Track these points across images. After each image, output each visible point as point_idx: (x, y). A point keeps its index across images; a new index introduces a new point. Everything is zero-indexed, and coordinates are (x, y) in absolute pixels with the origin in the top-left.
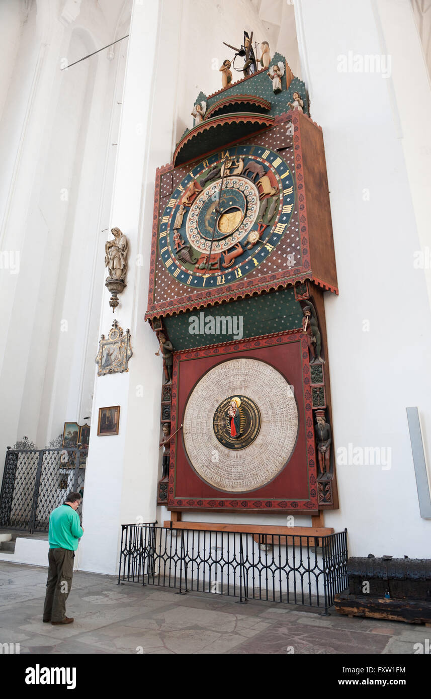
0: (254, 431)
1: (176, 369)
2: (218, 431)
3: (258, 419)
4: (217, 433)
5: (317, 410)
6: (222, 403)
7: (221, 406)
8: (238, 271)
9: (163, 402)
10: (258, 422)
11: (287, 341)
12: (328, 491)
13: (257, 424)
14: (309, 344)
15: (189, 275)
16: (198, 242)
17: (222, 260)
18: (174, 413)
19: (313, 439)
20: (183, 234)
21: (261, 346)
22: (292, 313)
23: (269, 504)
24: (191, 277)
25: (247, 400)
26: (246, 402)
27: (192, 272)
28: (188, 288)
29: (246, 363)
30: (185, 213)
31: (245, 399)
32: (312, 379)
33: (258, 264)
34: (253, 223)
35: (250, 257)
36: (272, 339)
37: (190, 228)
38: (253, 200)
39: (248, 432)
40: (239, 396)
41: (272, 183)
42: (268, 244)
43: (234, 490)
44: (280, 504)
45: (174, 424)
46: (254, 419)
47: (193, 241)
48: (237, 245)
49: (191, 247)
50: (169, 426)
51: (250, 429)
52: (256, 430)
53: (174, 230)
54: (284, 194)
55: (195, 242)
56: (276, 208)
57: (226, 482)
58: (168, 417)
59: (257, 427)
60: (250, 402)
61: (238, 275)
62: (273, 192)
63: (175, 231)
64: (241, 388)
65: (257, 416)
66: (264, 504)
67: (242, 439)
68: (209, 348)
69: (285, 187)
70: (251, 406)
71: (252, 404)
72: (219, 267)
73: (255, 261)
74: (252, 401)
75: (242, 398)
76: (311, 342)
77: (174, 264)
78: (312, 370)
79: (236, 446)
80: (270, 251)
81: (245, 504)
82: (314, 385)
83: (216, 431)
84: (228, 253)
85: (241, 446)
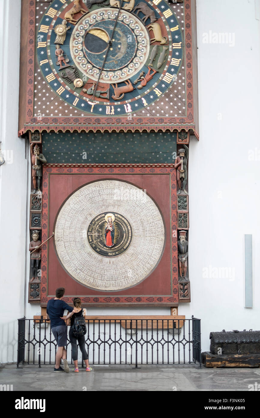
0: (127, 242)
1: (46, 181)
2: (93, 241)
3: (130, 233)
4: (91, 242)
5: (181, 230)
6: (97, 217)
7: (96, 220)
8: (127, 106)
9: (32, 210)
10: (130, 235)
11: (159, 172)
12: (186, 289)
13: (130, 238)
14: (178, 179)
15: (75, 96)
16: (84, 66)
17: (111, 92)
18: (44, 222)
19: (177, 252)
20: (66, 51)
21: (135, 172)
22: (168, 152)
23: (139, 300)
24: (77, 100)
25: (121, 217)
26: (120, 218)
27: (78, 95)
28: (74, 109)
29: (119, 185)
30: (68, 30)
31: (119, 216)
32: (179, 207)
33: (147, 104)
34: (143, 65)
35: (139, 96)
36: (146, 168)
37: (75, 48)
38: (143, 42)
39: (121, 243)
40: (114, 213)
41: (163, 32)
42: (156, 89)
43: (107, 289)
44: (149, 299)
45: (45, 232)
46: (127, 233)
47: (79, 63)
48: (127, 81)
49: (76, 69)
50: (40, 233)
51: (123, 241)
52: (128, 242)
53: (56, 44)
54: (173, 47)
55: (81, 64)
56: (165, 58)
57: (99, 282)
58: (39, 224)
59: (129, 240)
60: (123, 219)
61: (128, 110)
62: (163, 41)
63: (57, 46)
64: (114, 206)
65: (130, 231)
66: (134, 299)
67: (115, 249)
68: (83, 166)
69: (175, 41)
70: (125, 223)
71: (125, 221)
72: (108, 98)
73: (144, 101)
74: (125, 218)
75: (116, 215)
76: (180, 177)
77: (56, 81)
78: (179, 199)
79: (109, 254)
80: (158, 96)
81: (118, 300)
82: (179, 211)
83: (91, 240)
84: (118, 87)
85: (114, 254)
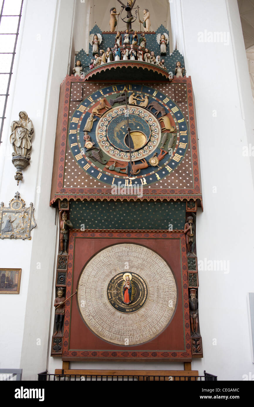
0: (143, 299)
1: (71, 244)
2: (112, 298)
3: (146, 291)
4: (111, 299)
5: (191, 289)
6: (116, 276)
7: (115, 279)
8: (143, 180)
9: (59, 269)
10: (146, 293)
11: (170, 237)
12: (198, 345)
13: (145, 295)
14: (187, 243)
15: (99, 172)
16: (107, 148)
17: (129, 168)
18: (69, 280)
19: (188, 308)
20: (92, 137)
21: (149, 237)
22: (178, 219)
23: (154, 354)
24: (100, 175)
25: (137, 276)
26: (136, 277)
27: (101, 170)
28: (98, 182)
29: (136, 248)
30: (95, 121)
31: (135, 275)
32: (189, 267)
33: (160, 178)
34: (156, 148)
35: (153, 172)
36: (159, 234)
37: (100, 135)
38: (156, 130)
39: (138, 300)
40: (131, 273)
41: (172, 123)
42: (167, 166)
43: (124, 344)
44: (163, 354)
45: (68, 289)
46: (143, 290)
47: (103, 146)
48: (143, 160)
49: (101, 150)
50: (64, 290)
51: (139, 298)
52: (144, 299)
53: (84, 131)
54: (180, 134)
55: (104, 147)
56: (174, 142)
58: (64, 282)
59: (145, 297)
60: (139, 278)
61: (143, 183)
62: (172, 130)
63: (86, 133)
65: (146, 289)
66: (150, 354)
67: (132, 305)
68: (105, 231)
69: (181, 129)
70: (140, 281)
71: (141, 280)
72: (127, 173)
73: (158, 176)
74: (141, 278)
75: (133, 274)
76: (189, 241)
77: (83, 159)
78: (188, 261)
79: (127, 310)
80: (169, 172)
81: (134, 354)
82: (190, 271)
83: (110, 297)
84: (135, 164)
85: (131, 310)
